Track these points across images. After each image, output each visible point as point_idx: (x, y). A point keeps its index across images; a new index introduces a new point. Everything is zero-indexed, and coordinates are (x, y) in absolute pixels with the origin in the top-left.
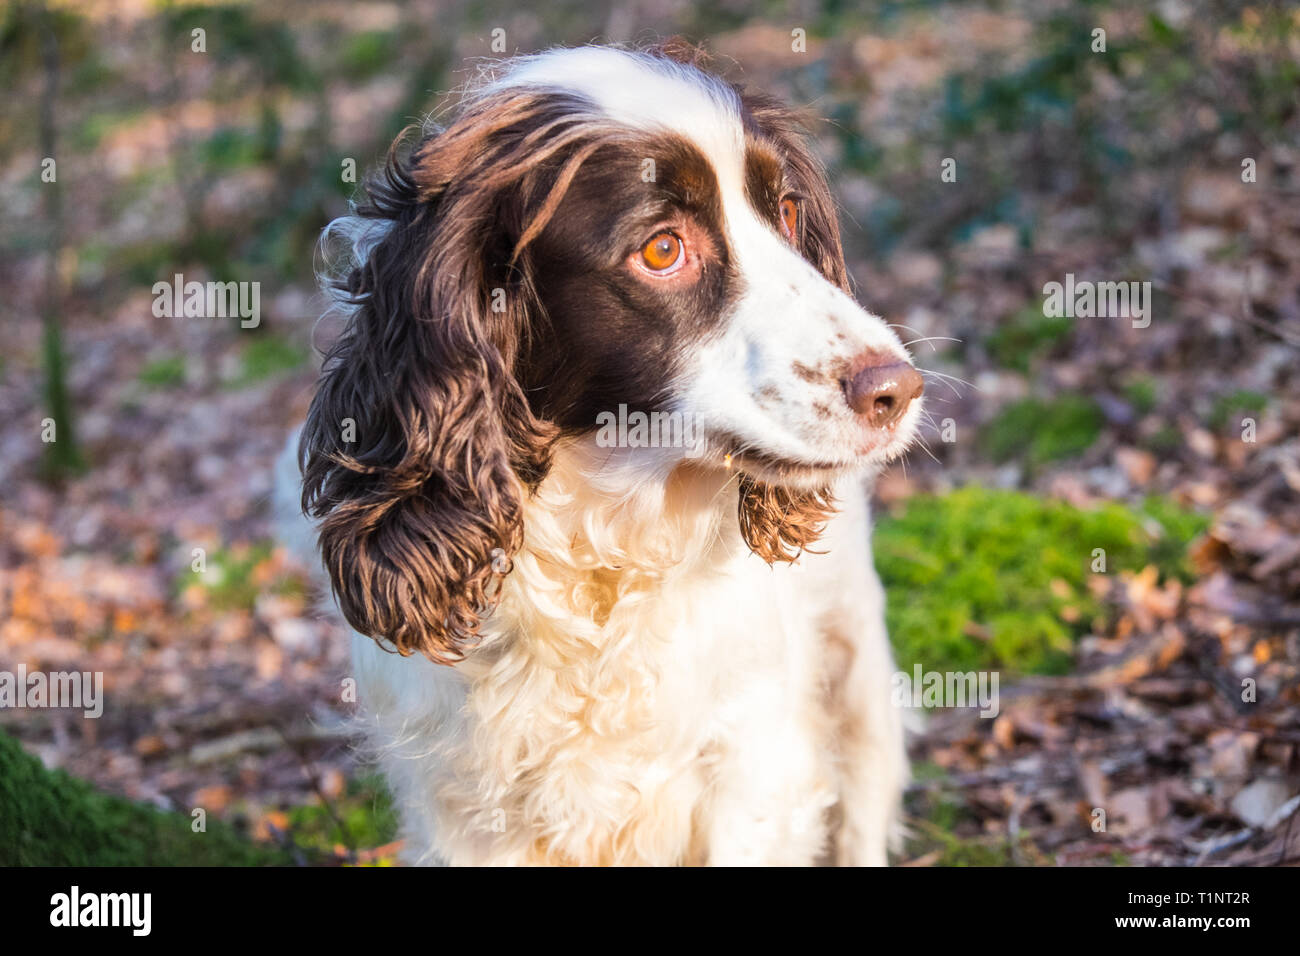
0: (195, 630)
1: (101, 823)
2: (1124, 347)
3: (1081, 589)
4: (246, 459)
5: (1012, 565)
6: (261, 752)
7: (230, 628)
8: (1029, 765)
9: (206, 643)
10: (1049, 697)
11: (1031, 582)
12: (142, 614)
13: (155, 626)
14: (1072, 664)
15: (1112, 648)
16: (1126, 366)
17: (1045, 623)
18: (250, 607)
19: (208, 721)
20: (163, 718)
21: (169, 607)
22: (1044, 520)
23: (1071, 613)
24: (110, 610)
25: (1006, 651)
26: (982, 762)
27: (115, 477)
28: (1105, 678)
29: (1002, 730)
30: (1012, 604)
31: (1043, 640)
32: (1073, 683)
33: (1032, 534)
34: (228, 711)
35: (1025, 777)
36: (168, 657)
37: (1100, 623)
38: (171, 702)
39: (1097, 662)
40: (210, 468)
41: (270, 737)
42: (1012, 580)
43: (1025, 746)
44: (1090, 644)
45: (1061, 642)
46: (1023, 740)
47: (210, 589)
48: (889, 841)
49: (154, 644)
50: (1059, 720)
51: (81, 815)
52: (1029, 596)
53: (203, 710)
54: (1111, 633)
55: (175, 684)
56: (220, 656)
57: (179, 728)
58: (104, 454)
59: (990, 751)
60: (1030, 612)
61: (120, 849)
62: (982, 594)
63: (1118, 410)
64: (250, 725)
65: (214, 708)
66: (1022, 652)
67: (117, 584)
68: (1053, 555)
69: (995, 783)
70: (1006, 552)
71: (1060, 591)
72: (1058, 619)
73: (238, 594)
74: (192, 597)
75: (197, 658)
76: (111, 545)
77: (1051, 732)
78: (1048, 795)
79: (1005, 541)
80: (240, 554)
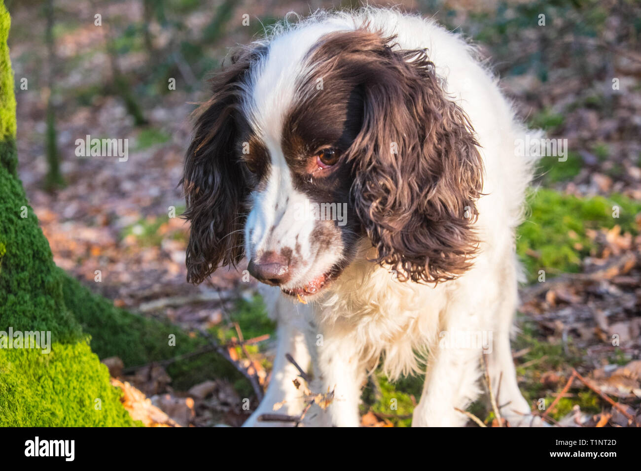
0: (132, 255)
1: (120, 321)
2: (590, 130)
3: (583, 235)
4: (145, 182)
5: (548, 223)
6: (175, 307)
7: (149, 255)
8: (566, 312)
9: (138, 261)
10: (572, 284)
11: (558, 231)
12: (104, 248)
13: (110, 253)
14: (581, 269)
15: (600, 262)
16: (593, 138)
17: (566, 250)
18: (158, 245)
19: (147, 293)
20: (123, 291)
21: (118, 244)
22: (564, 203)
23: (579, 246)
24: (89, 246)
25: (547, 262)
26: (542, 311)
27: (81, 189)
28: (598, 275)
29: (550, 296)
30: (549, 242)
31: (566, 258)
32: (583, 277)
33: (558, 209)
34: (157, 288)
35: (565, 317)
36: (120, 267)
37: (594, 251)
38: (126, 285)
39: (593, 268)
40: (127, 186)
41: (180, 301)
42: (549, 230)
43: (561, 305)
44: (588, 261)
45: (574, 259)
46: (560, 302)
47: (138, 237)
48: (510, 335)
49: (112, 261)
50: (577, 293)
51: (110, 317)
52: (558, 238)
53: (143, 288)
54: (600, 256)
55: (125, 277)
56: (146, 267)
57: (132, 296)
58: (74, 179)
59: (545, 306)
60: (559, 245)
61: (128, 335)
62: (534, 236)
63: (590, 159)
64: (167, 295)
65: (150, 287)
66: (556, 264)
67: (90, 234)
68: (568, 219)
69: (551, 320)
70: (546, 217)
71: (573, 236)
72: (573, 249)
73: (153, 239)
74: (129, 240)
75: (135, 268)
76: (83, 218)
77: (574, 299)
78: (578, 326)
79: (545, 212)
80: (151, 221)
